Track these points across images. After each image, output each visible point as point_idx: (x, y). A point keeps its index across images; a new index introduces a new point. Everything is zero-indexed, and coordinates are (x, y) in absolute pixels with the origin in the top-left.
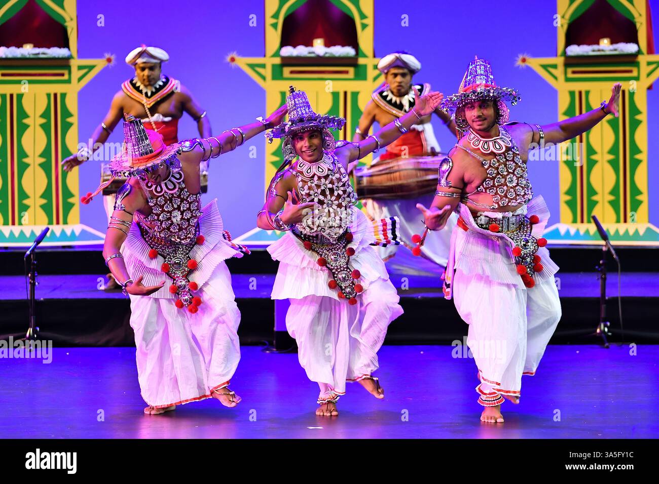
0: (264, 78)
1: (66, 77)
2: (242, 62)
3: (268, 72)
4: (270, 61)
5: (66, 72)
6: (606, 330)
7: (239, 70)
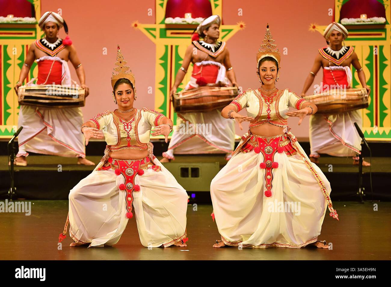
0: (155, 37)
1: (34, 35)
2: (142, 27)
3: (157, 33)
4: (159, 27)
5: (33, 32)
6: (363, 193)
7: (140, 32)
